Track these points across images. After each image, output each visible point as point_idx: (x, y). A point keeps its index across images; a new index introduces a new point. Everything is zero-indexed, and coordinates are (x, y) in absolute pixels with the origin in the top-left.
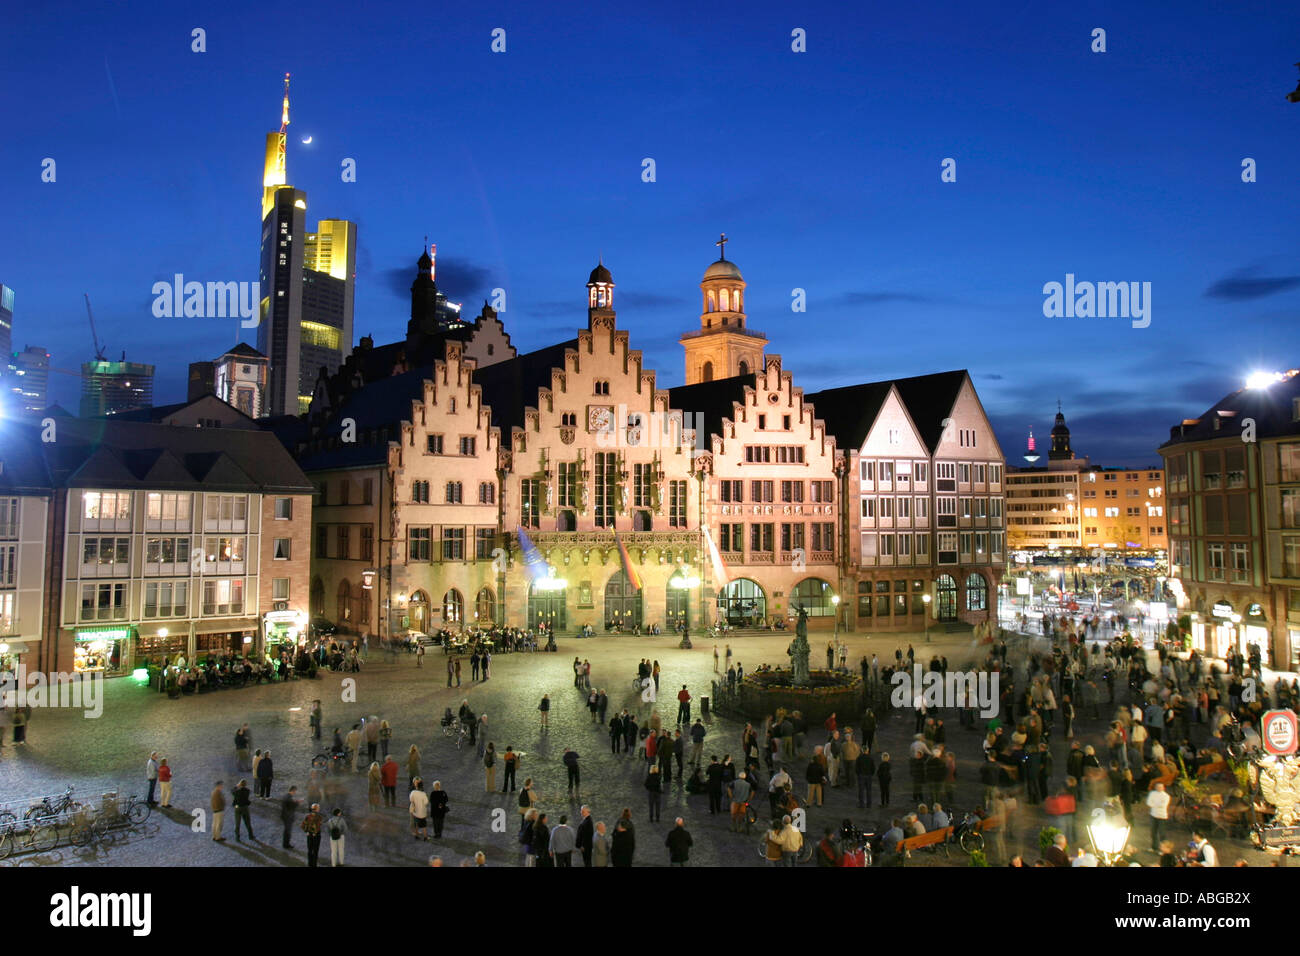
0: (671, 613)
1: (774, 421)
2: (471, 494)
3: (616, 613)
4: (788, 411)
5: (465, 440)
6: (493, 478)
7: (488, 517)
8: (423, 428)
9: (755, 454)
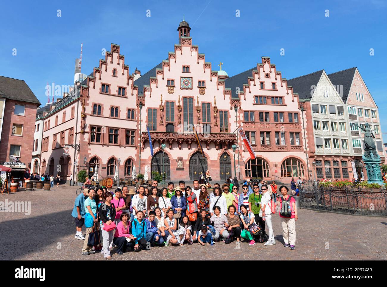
0: (222, 173)
1: (268, 85)
2: (123, 114)
3: (195, 173)
4: (274, 81)
5: (120, 88)
6: (134, 107)
7: (132, 125)
8: (100, 81)
9: (260, 99)
